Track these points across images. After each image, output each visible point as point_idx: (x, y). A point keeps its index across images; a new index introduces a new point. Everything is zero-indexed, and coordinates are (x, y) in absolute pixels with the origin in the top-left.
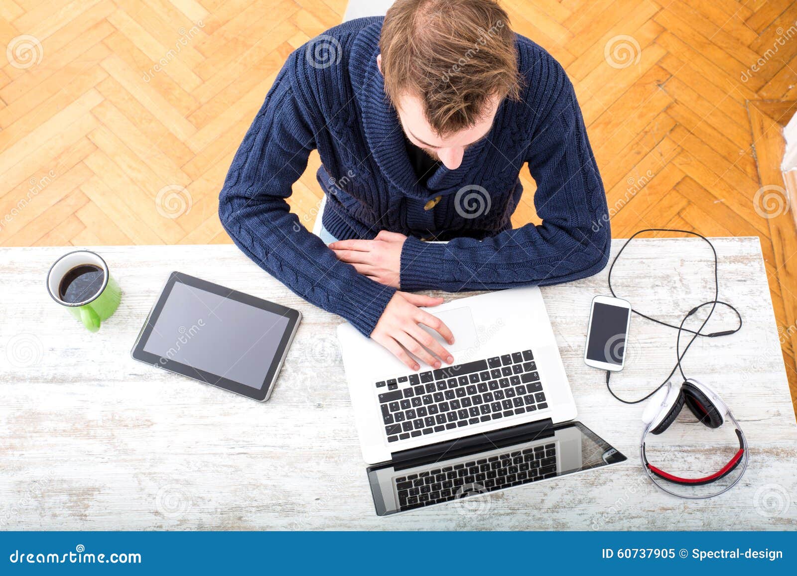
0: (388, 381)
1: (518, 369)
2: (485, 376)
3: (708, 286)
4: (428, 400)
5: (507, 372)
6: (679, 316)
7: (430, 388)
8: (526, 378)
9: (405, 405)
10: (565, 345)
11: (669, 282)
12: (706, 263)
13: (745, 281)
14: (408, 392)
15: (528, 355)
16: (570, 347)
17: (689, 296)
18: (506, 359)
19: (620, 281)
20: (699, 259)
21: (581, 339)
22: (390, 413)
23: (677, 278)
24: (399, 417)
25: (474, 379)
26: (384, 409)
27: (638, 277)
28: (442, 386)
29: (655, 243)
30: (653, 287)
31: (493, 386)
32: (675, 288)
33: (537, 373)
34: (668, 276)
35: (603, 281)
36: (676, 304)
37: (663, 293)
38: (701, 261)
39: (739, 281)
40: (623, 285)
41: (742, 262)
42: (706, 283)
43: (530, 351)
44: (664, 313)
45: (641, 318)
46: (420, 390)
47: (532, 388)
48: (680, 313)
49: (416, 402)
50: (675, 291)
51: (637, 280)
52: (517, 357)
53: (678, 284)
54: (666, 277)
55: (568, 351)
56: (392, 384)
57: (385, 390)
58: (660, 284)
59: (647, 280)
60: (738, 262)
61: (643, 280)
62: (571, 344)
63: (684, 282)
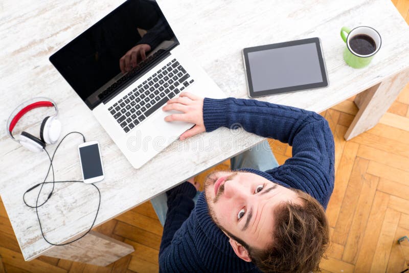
0: (189, 84)
1: (129, 120)
2: (144, 109)
3: (47, 216)
4: (166, 86)
5: (134, 117)
6: (58, 190)
7: (167, 91)
8: (124, 118)
9: (175, 78)
10: (112, 147)
11: (68, 208)
12: (51, 229)
13: (28, 228)
14: (177, 84)
15: (127, 130)
16: (109, 147)
17: (56, 205)
18: (137, 122)
19: (95, 196)
20: (56, 230)
21: (104, 154)
22: (181, 71)
23: (65, 212)
24: (175, 72)
25: (148, 106)
26: (184, 71)
27: (85, 203)
28: (163, 95)
29: (82, 228)
30: (76, 200)
31: (138, 107)
32: (64, 206)
33: (119, 123)
34: (70, 211)
35: (103, 192)
36: (61, 197)
37: (69, 200)
38: (54, 229)
39: (31, 227)
40: (92, 194)
41: (31, 239)
42: (48, 217)
43: (126, 132)
44: (66, 189)
45: (77, 180)
46: (172, 88)
47: (119, 114)
48: (58, 192)
49: (171, 82)
50: (64, 204)
51: (85, 201)
52: (132, 126)
53: (63, 209)
54: (70, 210)
55: (109, 144)
56: (186, 84)
57: (188, 80)
58: (73, 204)
59: (81, 203)
60: (34, 239)
61: (82, 202)
62: (108, 148)
63: (60, 212)
